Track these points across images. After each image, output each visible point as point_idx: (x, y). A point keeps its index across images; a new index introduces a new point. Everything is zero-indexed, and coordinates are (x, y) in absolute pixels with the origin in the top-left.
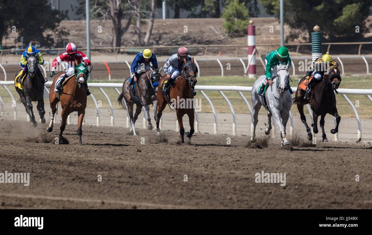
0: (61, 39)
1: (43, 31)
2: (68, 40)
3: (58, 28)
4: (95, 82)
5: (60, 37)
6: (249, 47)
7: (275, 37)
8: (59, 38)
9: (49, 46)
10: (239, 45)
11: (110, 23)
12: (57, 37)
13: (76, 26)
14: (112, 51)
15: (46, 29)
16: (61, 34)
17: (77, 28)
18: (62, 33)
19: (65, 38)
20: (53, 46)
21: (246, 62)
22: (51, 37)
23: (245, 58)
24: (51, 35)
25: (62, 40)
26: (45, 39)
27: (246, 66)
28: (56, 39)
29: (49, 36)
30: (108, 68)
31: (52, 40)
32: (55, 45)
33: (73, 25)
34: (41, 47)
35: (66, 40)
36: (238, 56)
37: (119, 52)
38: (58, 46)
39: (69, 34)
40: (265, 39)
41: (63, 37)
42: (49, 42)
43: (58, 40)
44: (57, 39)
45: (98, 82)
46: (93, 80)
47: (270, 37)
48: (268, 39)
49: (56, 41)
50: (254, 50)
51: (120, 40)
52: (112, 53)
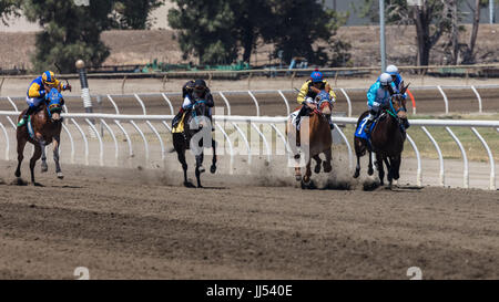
0: (339, 54)
1: (312, 42)
2: (350, 55)
3: (334, 37)
5: (337, 50)
8: (336, 53)
11: (412, 30)
12: (333, 50)
13: (360, 35)
14: (416, 71)
15: (316, 39)
16: (339, 47)
17: (362, 38)
18: (340, 45)
19: (345, 52)
20: (328, 64)
22: (324, 51)
24: (324, 48)
25: (341, 56)
26: (315, 54)
28: (331, 54)
29: (320, 49)
30: (412, 97)
31: (325, 55)
32: (330, 63)
33: (356, 32)
34: (308, 65)
35: (346, 55)
37: (426, 74)
38: (334, 64)
39: (350, 46)
41: (342, 51)
42: (321, 58)
43: (334, 55)
49: (331, 57)
51: (428, 55)
52: (416, 75)
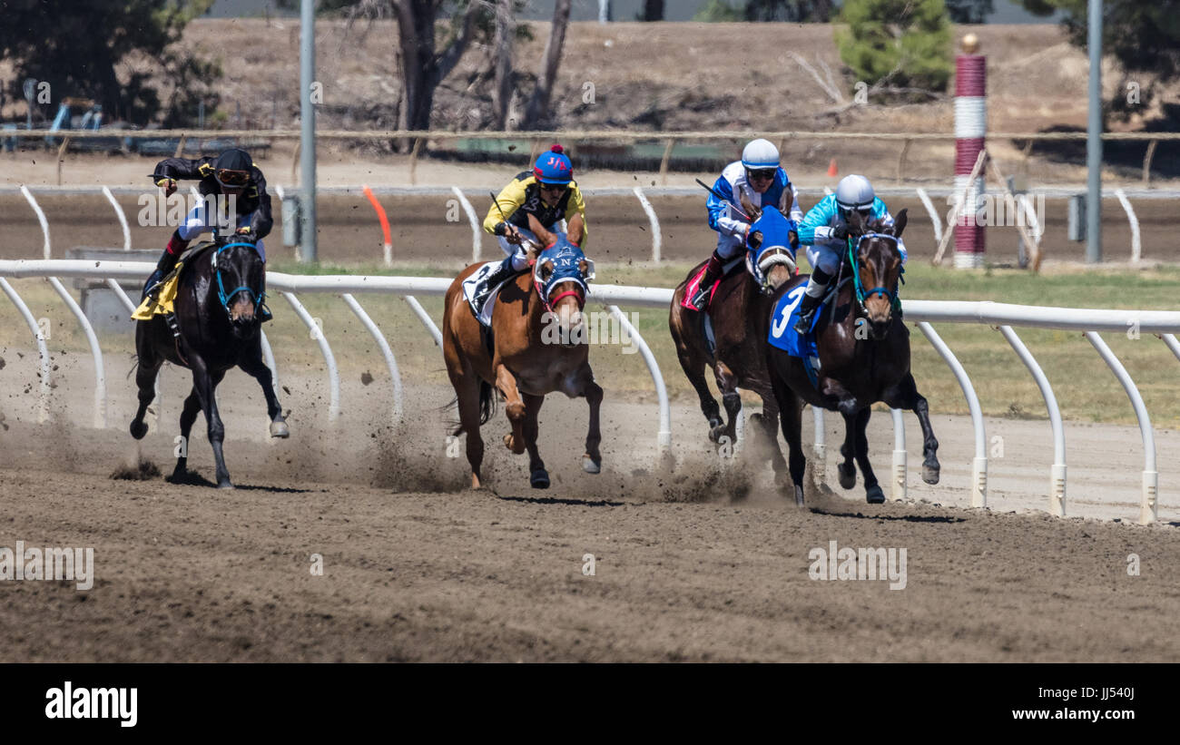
0: (189, 93)
1: (117, 60)
2: (217, 97)
3: (175, 47)
4: (333, 272)
5: (184, 83)
6: (960, 143)
7: (1056, 107)
8: (179, 90)
9: (141, 119)
10: (913, 136)
11: (387, 34)
12: (172, 82)
13: (249, 43)
14: (395, 146)
15: (127, 51)
16: (188, 73)
17: (251, 51)
18: (192, 68)
19: (204, 87)
20: (156, 121)
21: (943, 206)
22: (149, 84)
23: (938, 189)
24: (148, 76)
25: (194, 99)
26: (123, 92)
27: (944, 222)
28: (165, 93)
29: (137, 78)
30: (383, 215)
31: (150, 96)
32: (162, 116)
34: (104, 122)
35: (208, 96)
36: (907, 180)
37: (424, 153)
38: (175, 120)
39: (218, 73)
40: (1014, 112)
41: (197, 85)
42: (139, 103)
43: (175, 95)
44: (170, 90)
45: (344, 272)
46: (324, 265)
47: (1034, 107)
48: (1029, 113)
49: (165, 102)
50: (982, 155)
51: (429, 102)
52: (395, 156)
